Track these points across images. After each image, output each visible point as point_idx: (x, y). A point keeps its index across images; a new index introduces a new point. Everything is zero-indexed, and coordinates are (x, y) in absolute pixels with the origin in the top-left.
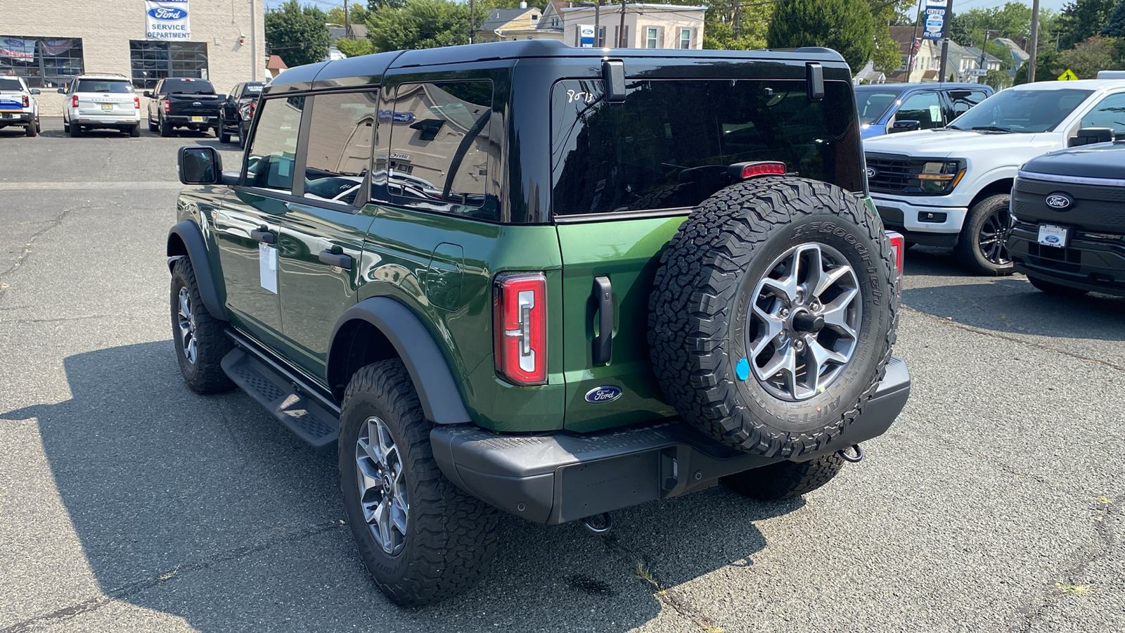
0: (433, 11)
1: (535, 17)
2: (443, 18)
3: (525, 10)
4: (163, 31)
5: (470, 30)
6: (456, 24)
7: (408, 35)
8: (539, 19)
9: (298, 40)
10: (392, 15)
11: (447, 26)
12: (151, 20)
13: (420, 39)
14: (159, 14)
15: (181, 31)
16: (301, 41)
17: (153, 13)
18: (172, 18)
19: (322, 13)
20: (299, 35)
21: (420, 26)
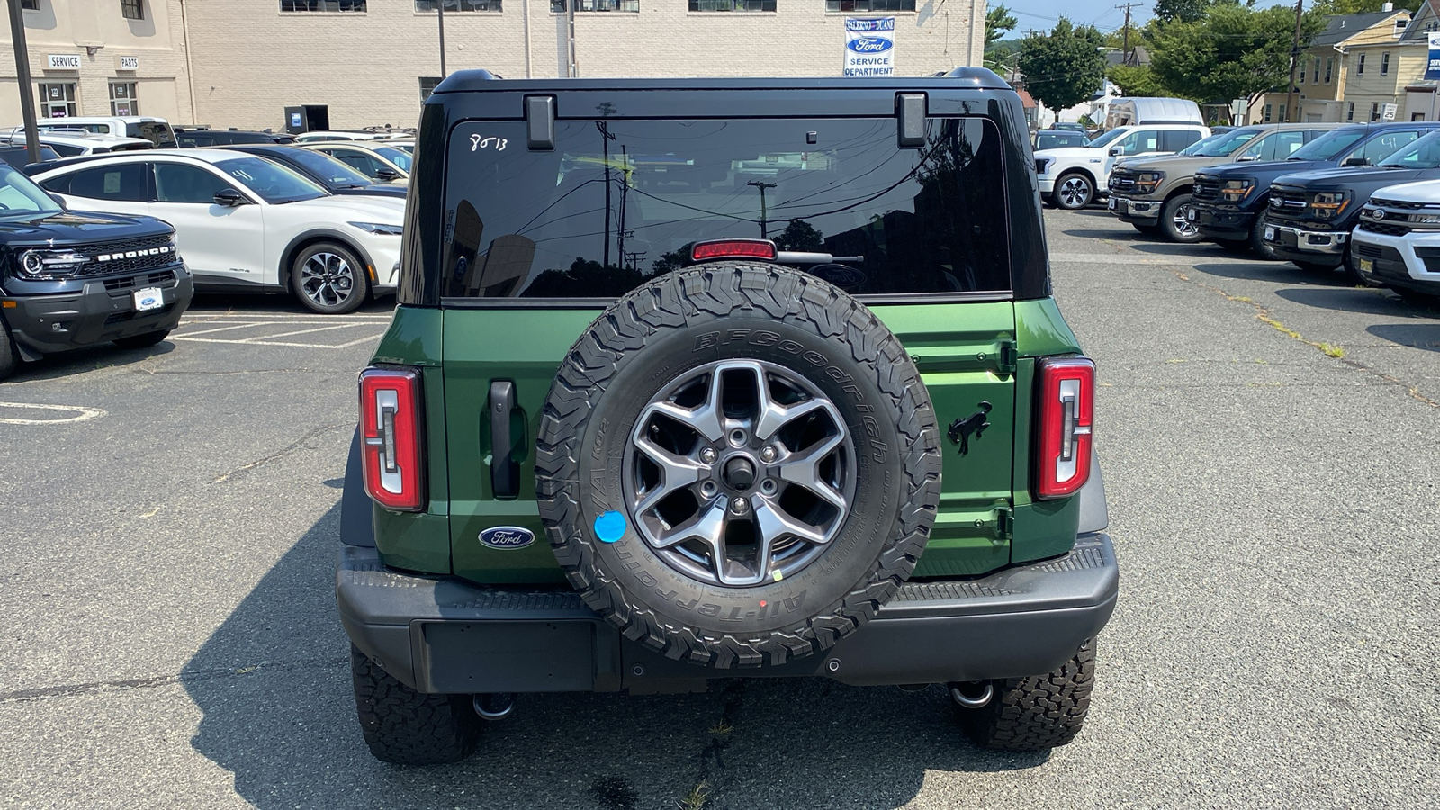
0: (1241, 23)
1: (1401, 24)
2: (1254, 32)
3: (1389, 14)
4: (863, 67)
5: (1292, 47)
6: (1274, 39)
7: (1201, 58)
8: (1408, 25)
9: (1063, 70)
10: (1181, 32)
11: (1259, 43)
12: (851, 55)
13: (1218, 62)
14: (860, 46)
15: (883, 66)
16: (1066, 72)
17: (853, 45)
18: (874, 51)
19: (1099, 34)
20: (1065, 64)
21: (1220, 44)
